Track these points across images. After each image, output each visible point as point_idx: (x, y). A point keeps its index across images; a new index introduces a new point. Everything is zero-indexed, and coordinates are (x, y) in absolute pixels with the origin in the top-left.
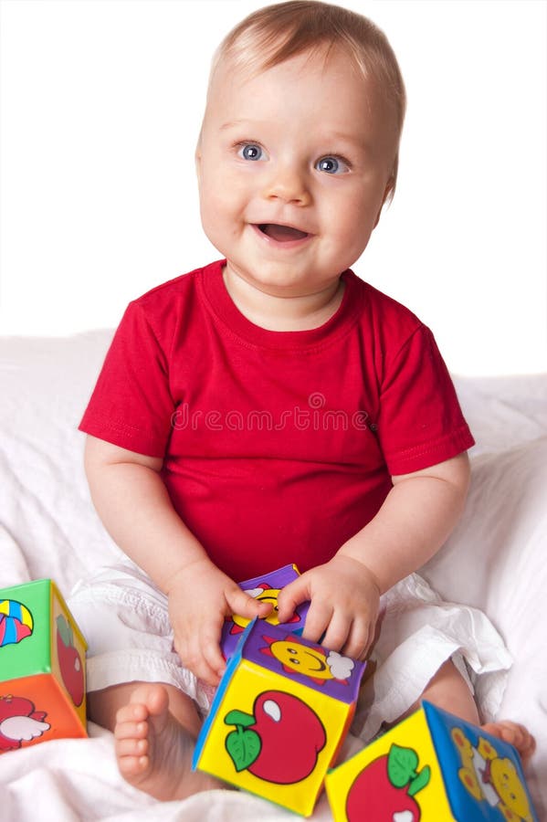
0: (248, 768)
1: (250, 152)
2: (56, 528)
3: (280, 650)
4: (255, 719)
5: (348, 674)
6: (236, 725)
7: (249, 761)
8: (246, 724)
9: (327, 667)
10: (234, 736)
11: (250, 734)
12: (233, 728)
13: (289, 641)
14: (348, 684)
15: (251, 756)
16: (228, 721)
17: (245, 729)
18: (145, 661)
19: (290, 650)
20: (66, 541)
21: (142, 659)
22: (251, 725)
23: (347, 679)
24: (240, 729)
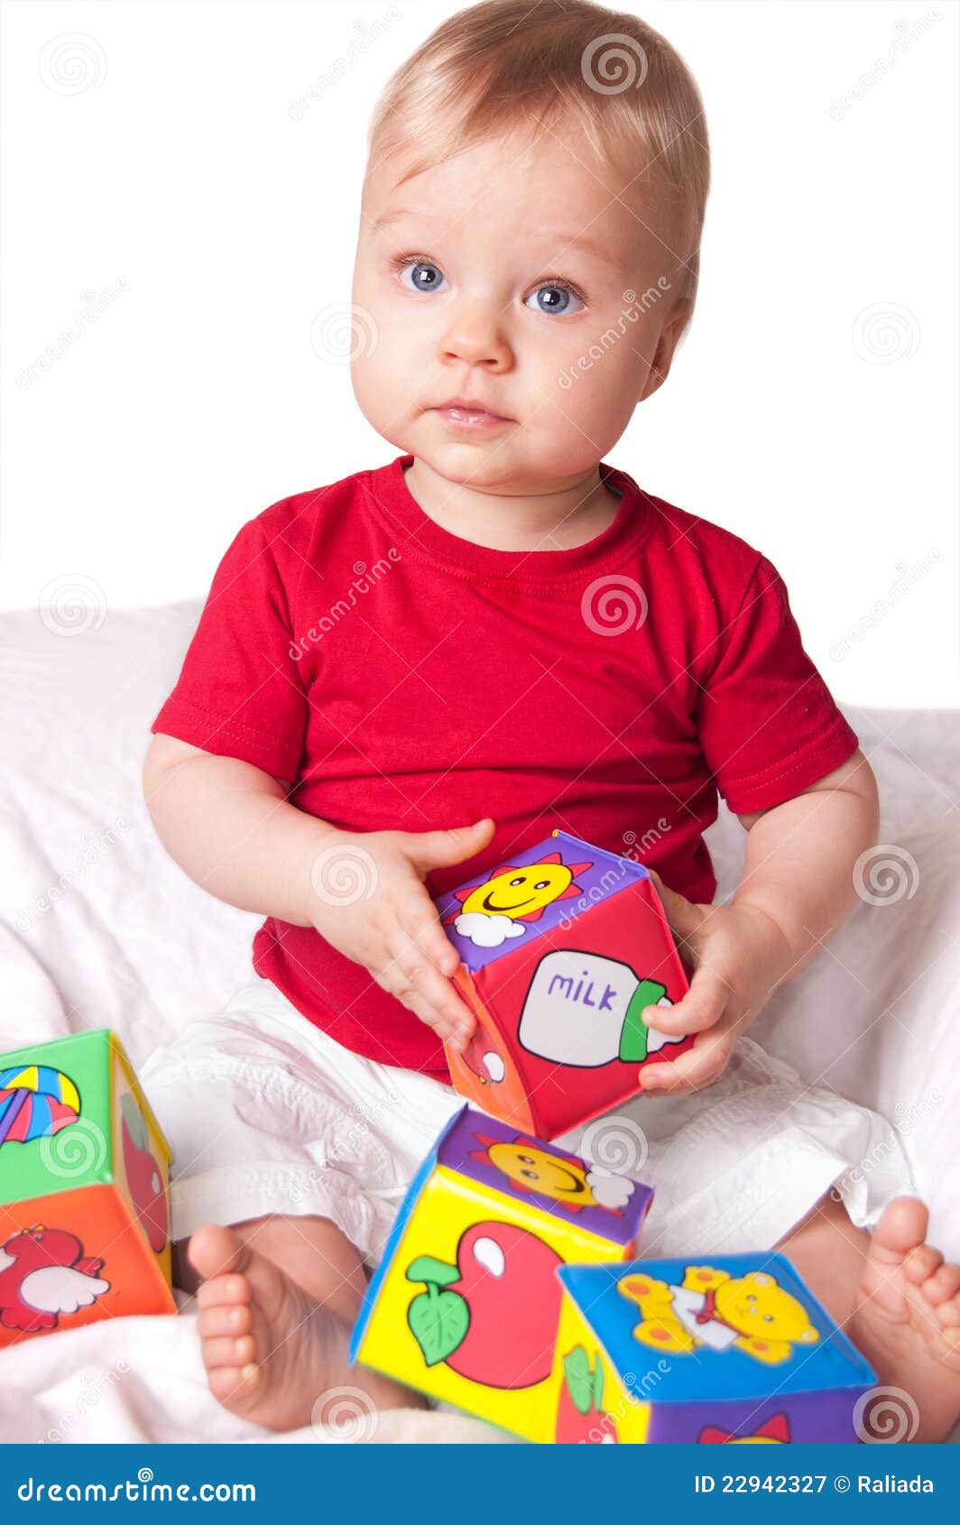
0: (446, 1360)
1: (424, 275)
2: (115, 950)
3: (504, 1157)
4: (460, 1272)
5: (624, 1202)
6: (426, 1283)
7: (448, 1347)
8: (444, 1280)
9: (587, 1188)
10: (423, 1300)
11: (450, 1298)
12: (422, 1288)
13: (520, 1144)
14: (624, 1216)
15: (451, 1337)
16: (411, 1276)
17: (442, 1290)
18: (284, 1181)
19: (522, 1158)
20: (133, 973)
21: (280, 1178)
22: (452, 1283)
23: (620, 1209)
24: (434, 1290)
